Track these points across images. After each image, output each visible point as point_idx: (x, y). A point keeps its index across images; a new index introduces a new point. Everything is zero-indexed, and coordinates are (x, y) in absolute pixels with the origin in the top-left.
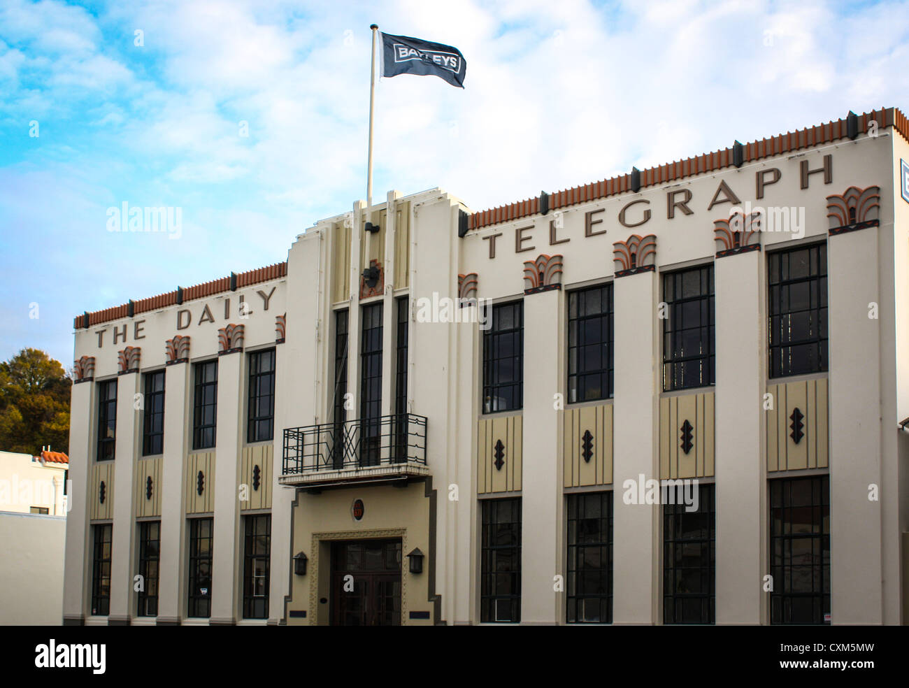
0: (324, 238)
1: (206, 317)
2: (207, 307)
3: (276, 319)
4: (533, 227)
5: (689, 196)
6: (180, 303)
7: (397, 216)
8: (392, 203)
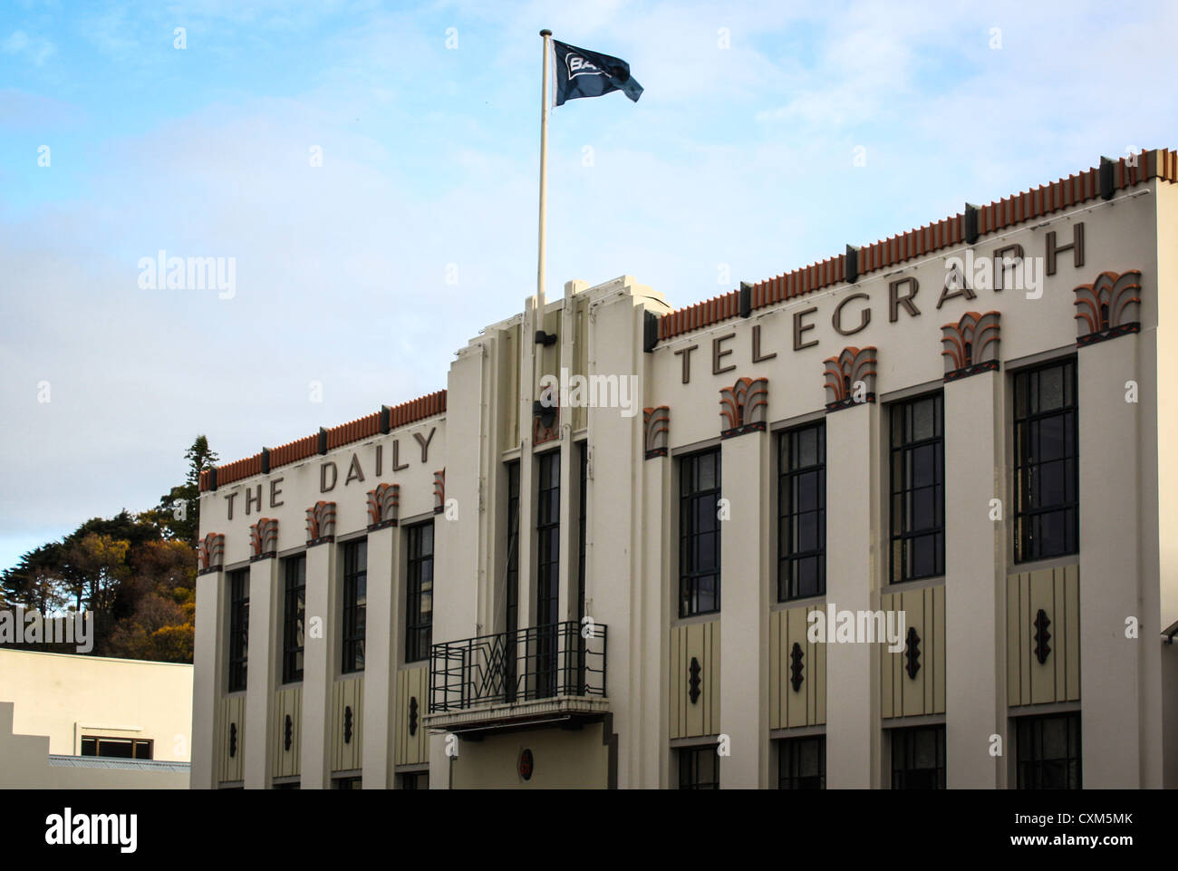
0: (489, 353)
1: (354, 474)
2: (355, 458)
3: (434, 476)
4: (733, 336)
5: (915, 287)
6: (324, 453)
7: (577, 319)
8: (570, 300)
